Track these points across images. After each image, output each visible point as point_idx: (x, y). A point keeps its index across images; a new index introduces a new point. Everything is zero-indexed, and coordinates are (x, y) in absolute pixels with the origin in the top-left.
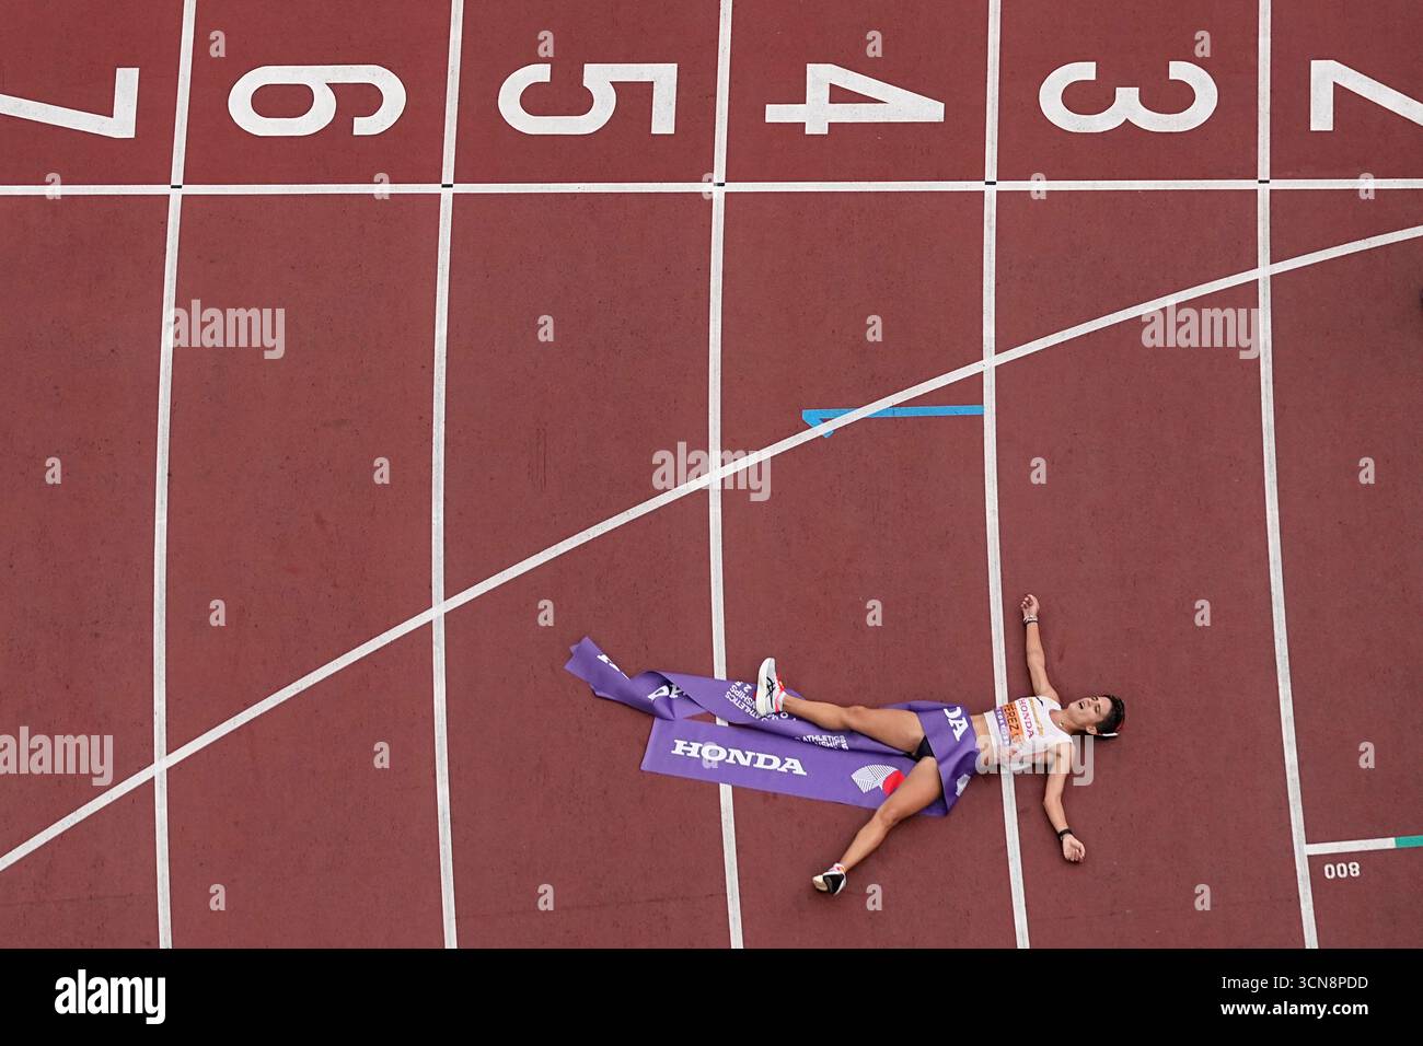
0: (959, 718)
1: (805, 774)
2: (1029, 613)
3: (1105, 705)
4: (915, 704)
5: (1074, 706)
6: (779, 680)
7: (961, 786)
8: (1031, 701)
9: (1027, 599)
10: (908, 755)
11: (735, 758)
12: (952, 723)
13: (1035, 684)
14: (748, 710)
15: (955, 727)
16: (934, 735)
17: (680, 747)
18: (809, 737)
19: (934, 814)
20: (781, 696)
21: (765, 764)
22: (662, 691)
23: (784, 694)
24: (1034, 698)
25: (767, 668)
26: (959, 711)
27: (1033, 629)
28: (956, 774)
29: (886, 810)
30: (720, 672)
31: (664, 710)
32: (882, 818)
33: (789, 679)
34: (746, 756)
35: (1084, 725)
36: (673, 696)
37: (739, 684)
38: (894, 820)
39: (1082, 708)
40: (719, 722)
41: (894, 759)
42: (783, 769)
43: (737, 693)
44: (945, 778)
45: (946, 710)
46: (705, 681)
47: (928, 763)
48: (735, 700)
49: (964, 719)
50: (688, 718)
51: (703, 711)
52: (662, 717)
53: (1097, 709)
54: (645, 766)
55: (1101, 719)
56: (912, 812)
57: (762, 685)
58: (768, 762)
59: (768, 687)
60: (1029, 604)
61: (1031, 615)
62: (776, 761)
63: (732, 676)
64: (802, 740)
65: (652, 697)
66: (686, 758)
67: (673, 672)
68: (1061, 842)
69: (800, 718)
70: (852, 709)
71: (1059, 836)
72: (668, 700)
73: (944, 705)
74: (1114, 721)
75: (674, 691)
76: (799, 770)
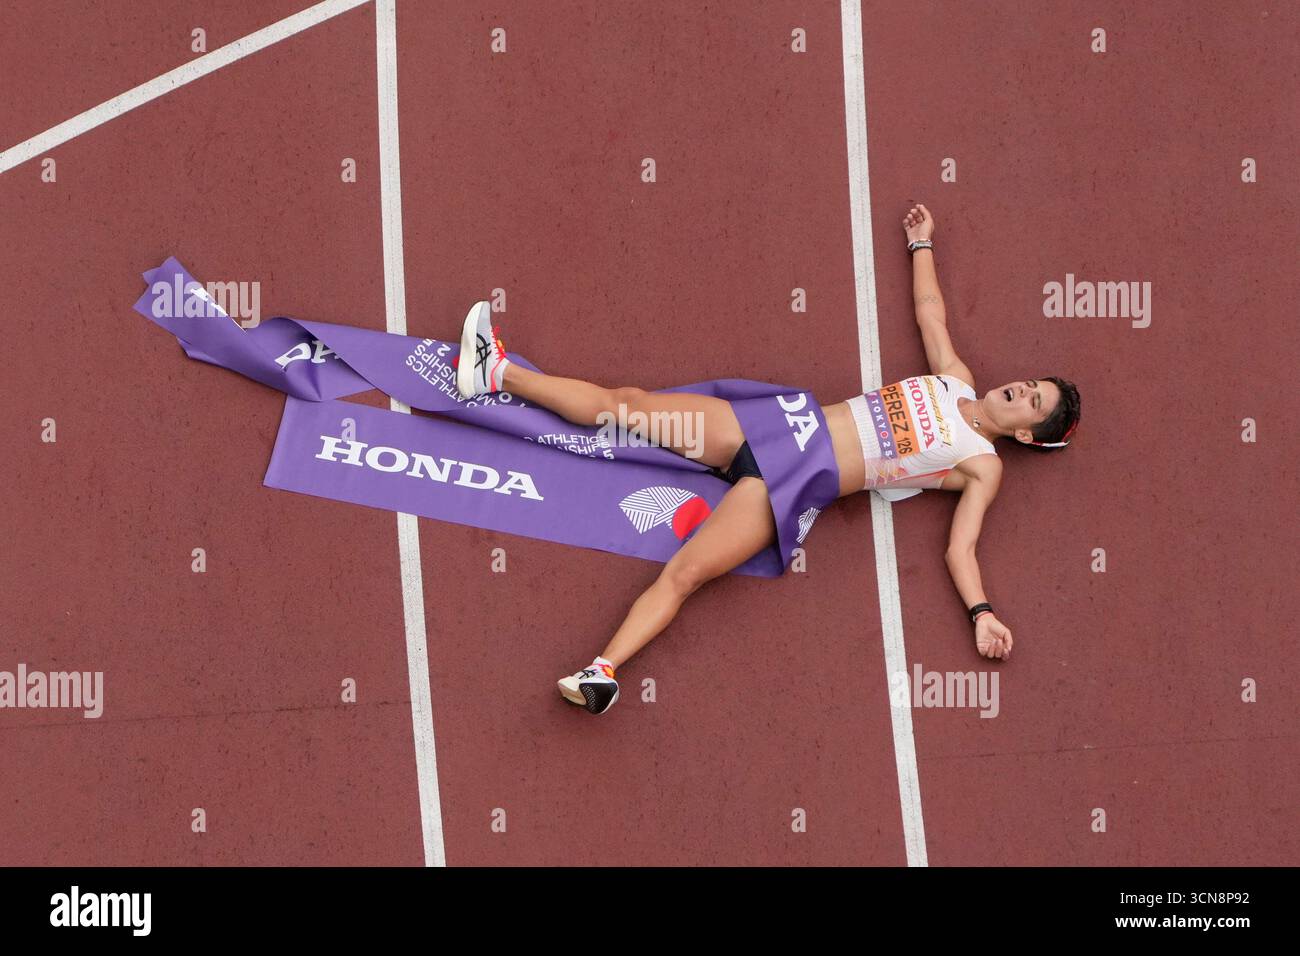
0: (803, 413)
1: (542, 499)
2: (917, 234)
3: (1049, 394)
4: (727, 384)
5: (994, 396)
6: (496, 337)
7: (805, 525)
8: (928, 383)
9: (914, 211)
10: (715, 472)
11: (423, 469)
12: (791, 420)
13: (932, 354)
14: (444, 387)
15: (796, 428)
16: (764, 440)
17: (329, 449)
18: (548, 436)
19: (760, 573)
20: (500, 366)
21: (472, 481)
22: (299, 352)
23: (505, 362)
24: (932, 378)
25: (477, 319)
26: (802, 401)
27: (924, 261)
28: (798, 508)
29: (681, 568)
30: (396, 320)
31: (302, 383)
32: (674, 579)
33: (513, 335)
34: (441, 467)
35: (1013, 428)
36: (317, 360)
37: (429, 342)
38: (695, 584)
39: (1009, 399)
40: (395, 406)
41: (694, 479)
42: (504, 490)
43: (425, 356)
44: (781, 515)
45: (780, 399)
46: (370, 336)
47: (751, 489)
48: (421, 370)
49: (811, 413)
50: (343, 399)
51: (368, 387)
52: (299, 397)
53: (1035, 401)
54: (271, 479)
55: (1041, 419)
56: (724, 570)
57: (467, 344)
58: (479, 477)
59: (479, 350)
60: (918, 219)
61: (920, 235)
62: (493, 477)
63: (418, 328)
64: (535, 442)
65: (283, 360)
66: (339, 467)
67: (318, 320)
68: (973, 625)
69: (533, 404)
70: (622, 391)
71: (970, 615)
72: (309, 367)
73: (778, 387)
74: (1063, 421)
75: (320, 352)
76: (531, 492)
